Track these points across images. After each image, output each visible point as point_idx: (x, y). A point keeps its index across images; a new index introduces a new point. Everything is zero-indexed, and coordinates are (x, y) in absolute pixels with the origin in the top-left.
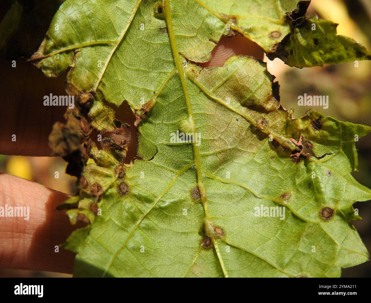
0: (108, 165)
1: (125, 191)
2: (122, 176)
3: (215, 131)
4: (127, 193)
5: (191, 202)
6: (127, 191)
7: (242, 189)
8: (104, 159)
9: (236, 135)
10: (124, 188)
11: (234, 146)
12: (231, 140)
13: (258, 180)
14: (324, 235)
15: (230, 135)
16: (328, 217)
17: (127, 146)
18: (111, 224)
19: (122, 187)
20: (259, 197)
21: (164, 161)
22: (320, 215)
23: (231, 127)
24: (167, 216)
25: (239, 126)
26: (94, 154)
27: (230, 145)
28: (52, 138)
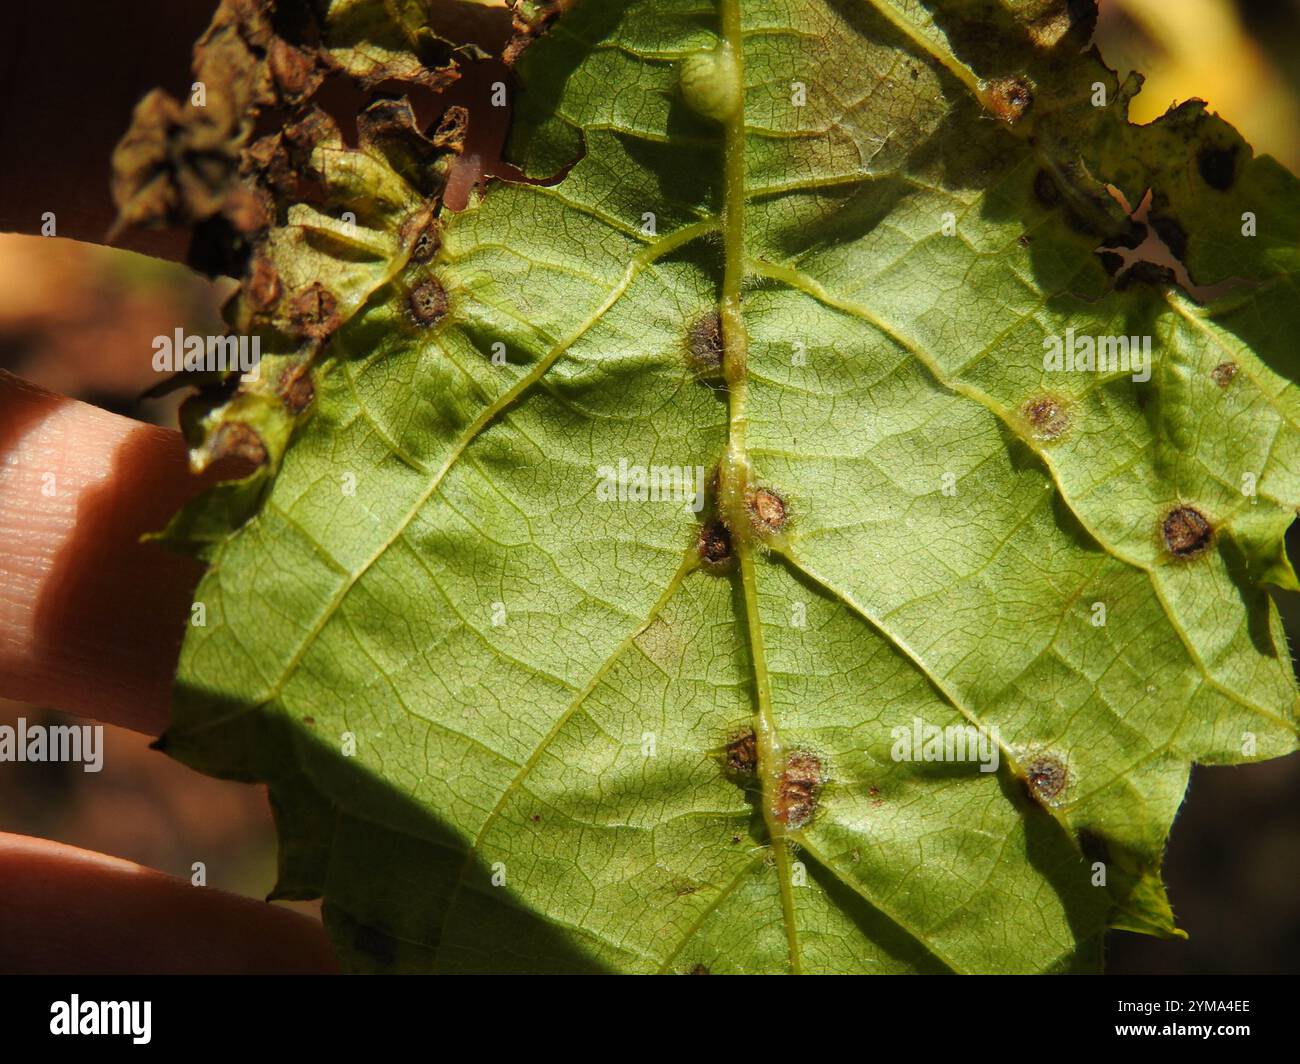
0: (374, 213)
1: (429, 313)
2: (425, 251)
3: (822, 100)
4: (437, 319)
5: (684, 370)
6: (440, 313)
7: (889, 346)
8: (359, 189)
9: (901, 130)
10: (428, 302)
11: (887, 172)
12: (878, 143)
13: (959, 318)
14: (1157, 617)
15: (877, 126)
16: (1187, 550)
17: (461, 134)
18: (359, 440)
19: (420, 295)
20: (949, 385)
21: (607, 193)
22: (1159, 535)
23: (888, 95)
24: (581, 420)
25: (917, 97)
26: (319, 170)
27: (871, 166)
28: (126, 160)
